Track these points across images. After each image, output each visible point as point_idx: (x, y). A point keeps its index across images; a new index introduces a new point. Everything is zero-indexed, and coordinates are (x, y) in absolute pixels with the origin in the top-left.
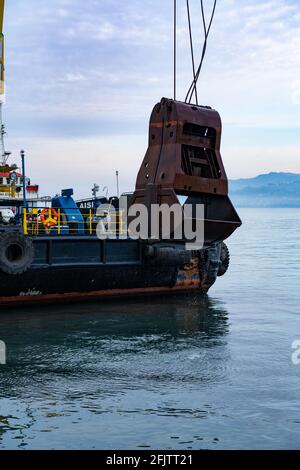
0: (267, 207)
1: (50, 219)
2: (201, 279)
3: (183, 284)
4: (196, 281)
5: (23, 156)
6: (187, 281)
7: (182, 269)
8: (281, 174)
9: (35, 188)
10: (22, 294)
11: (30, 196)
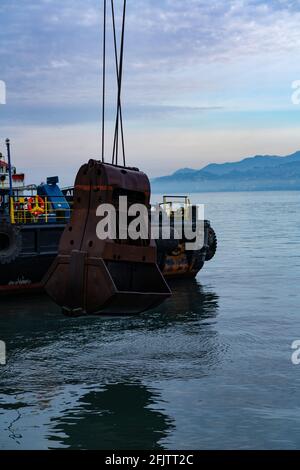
0: (253, 190)
1: (37, 208)
2: (189, 264)
3: (171, 270)
4: (184, 265)
5: (8, 145)
6: (175, 266)
7: (171, 254)
8: (267, 157)
9: (21, 177)
10: (11, 283)
11: (16, 185)
